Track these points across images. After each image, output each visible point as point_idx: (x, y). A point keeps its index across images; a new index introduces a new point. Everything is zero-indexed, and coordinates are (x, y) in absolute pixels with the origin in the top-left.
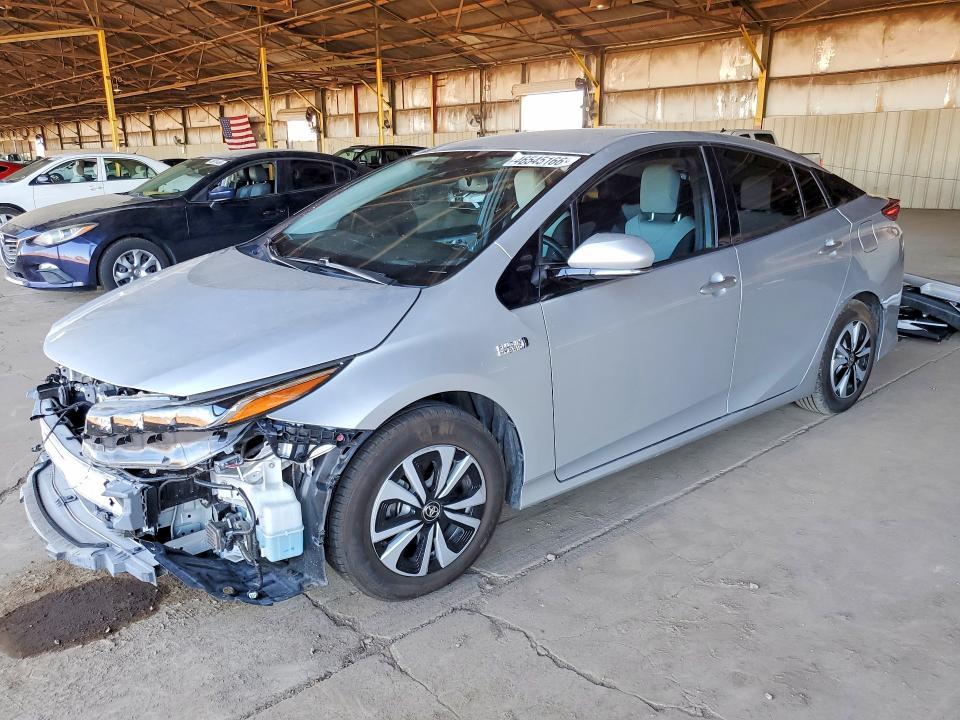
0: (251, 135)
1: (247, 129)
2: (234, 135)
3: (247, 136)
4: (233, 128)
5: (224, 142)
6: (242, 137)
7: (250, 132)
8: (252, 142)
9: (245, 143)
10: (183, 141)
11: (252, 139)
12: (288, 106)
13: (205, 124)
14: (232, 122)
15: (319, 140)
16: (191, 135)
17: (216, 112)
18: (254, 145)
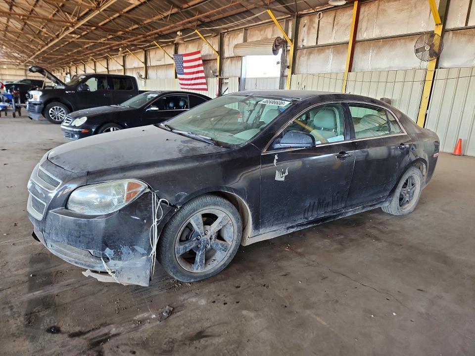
0: (202, 72)
1: (199, 66)
2: (186, 71)
3: (198, 72)
4: (185, 65)
5: (176, 77)
6: (193, 73)
7: (201, 68)
8: (201, 78)
9: (195, 79)
10: (144, 76)
11: (203, 75)
12: (245, 40)
13: (162, 63)
14: (185, 58)
15: (283, 76)
16: (150, 72)
17: (171, 51)
18: (204, 81)
